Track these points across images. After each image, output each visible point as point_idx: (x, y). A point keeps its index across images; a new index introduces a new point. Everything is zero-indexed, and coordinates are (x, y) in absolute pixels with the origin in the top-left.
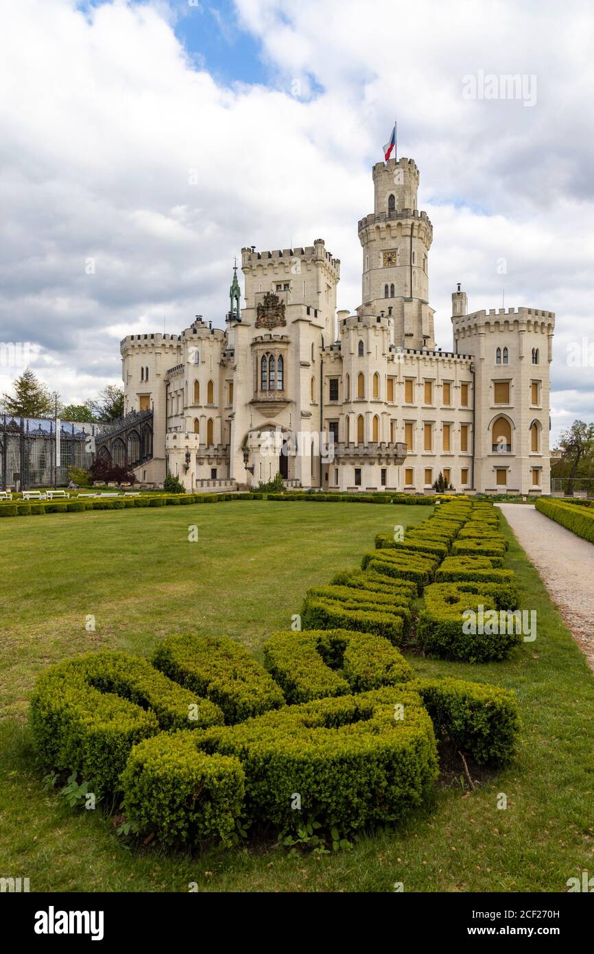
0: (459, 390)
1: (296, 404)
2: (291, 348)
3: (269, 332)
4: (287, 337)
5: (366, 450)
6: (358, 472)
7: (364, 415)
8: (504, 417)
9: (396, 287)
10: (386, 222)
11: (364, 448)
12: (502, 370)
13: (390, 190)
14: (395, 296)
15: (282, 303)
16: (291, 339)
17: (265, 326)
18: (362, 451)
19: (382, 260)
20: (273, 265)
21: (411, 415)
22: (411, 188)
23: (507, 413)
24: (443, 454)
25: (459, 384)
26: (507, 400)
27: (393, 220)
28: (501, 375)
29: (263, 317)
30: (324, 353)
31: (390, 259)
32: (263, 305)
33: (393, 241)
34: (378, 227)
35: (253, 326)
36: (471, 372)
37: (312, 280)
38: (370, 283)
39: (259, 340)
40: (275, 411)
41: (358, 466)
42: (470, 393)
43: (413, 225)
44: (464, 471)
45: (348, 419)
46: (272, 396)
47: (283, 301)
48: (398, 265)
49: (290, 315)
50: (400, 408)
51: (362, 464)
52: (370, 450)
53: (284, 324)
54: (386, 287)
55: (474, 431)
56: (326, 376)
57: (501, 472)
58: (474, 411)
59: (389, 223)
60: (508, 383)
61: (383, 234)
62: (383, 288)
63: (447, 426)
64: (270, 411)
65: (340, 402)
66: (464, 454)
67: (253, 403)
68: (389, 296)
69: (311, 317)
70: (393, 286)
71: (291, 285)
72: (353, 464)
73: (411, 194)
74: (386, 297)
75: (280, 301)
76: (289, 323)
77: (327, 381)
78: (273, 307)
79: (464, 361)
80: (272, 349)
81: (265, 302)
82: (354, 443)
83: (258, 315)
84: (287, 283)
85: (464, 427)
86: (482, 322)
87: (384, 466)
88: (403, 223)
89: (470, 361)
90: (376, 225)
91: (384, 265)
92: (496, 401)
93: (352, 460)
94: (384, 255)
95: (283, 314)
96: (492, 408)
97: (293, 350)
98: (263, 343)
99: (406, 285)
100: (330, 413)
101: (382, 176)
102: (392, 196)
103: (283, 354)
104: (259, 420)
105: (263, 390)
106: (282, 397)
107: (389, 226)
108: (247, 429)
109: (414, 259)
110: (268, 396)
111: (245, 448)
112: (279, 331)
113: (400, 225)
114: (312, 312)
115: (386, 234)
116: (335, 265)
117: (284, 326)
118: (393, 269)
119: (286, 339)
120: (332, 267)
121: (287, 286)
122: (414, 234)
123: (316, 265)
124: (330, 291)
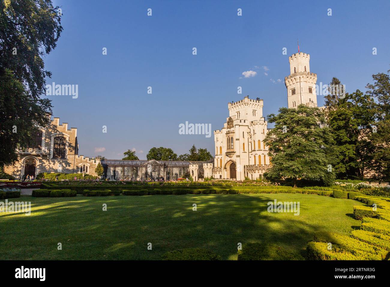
6: (252, 175)
13: (294, 66)
16: (235, 131)
17: (229, 128)
19: (291, 93)
20: (235, 107)
22: (302, 63)
27: (293, 77)
29: (229, 125)
30: (248, 134)
33: (294, 85)
35: (226, 128)
43: (300, 77)
49: (235, 123)
62: (292, 103)
67: (226, 153)
69: (242, 123)
72: (250, 173)
73: (302, 65)
75: (232, 119)
78: (230, 121)
98: (227, 133)
99: (299, 101)
101: (291, 61)
102: (295, 68)
103: (233, 137)
104: (229, 159)
105: (228, 149)
106: (233, 151)
107: (291, 80)
108: (226, 162)
109: (302, 90)
110: (229, 151)
111: (225, 168)
112: (232, 129)
113: (295, 79)
114: (243, 121)
115: (291, 83)
116: (259, 102)
117: (233, 127)
118: (294, 96)
119: (233, 132)
120: (256, 103)
121: (239, 113)
122: (301, 81)
123: (245, 105)
124: (256, 112)
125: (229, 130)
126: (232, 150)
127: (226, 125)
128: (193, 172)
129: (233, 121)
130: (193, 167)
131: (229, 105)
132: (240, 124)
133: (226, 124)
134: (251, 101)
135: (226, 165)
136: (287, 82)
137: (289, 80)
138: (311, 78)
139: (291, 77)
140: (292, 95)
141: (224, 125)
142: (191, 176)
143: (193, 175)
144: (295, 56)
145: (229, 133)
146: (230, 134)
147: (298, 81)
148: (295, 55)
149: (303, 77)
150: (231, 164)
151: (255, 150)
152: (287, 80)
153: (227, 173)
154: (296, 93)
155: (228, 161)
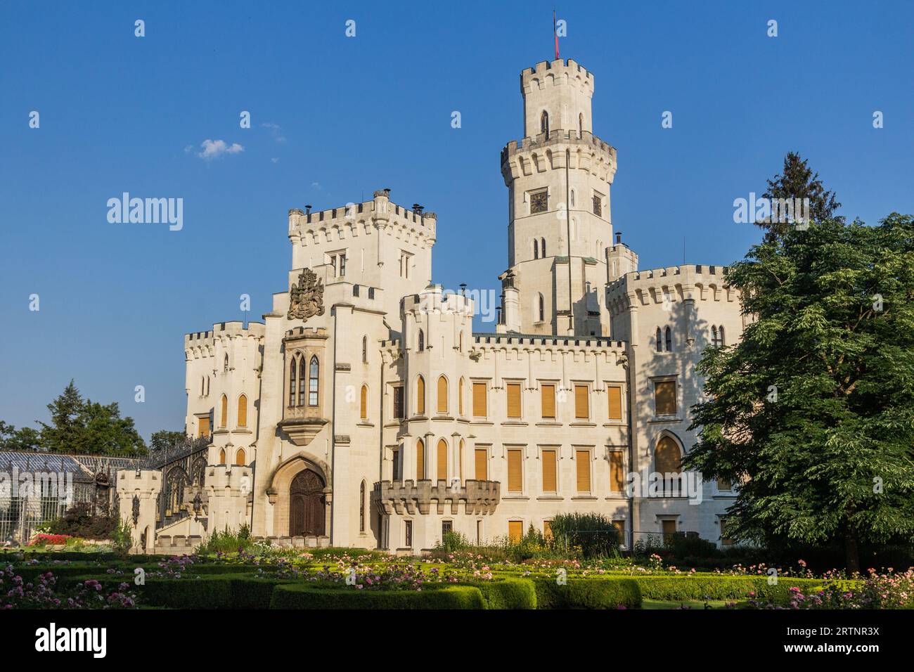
0: (605, 396)
2: (328, 344)
3: (300, 325)
4: (323, 329)
5: (414, 492)
6: (409, 524)
8: (671, 435)
9: (548, 243)
10: (530, 150)
11: (413, 488)
12: (663, 362)
13: (542, 105)
14: (547, 255)
15: (319, 282)
16: (328, 332)
17: (299, 316)
19: (528, 205)
20: (325, 229)
21: (517, 435)
22: (570, 99)
23: (672, 427)
24: (577, 495)
25: (604, 386)
26: (674, 410)
27: (540, 147)
28: (663, 368)
29: (297, 303)
30: (384, 349)
31: (539, 203)
32: (298, 286)
33: (542, 177)
34: (521, 159)
35: (286, 316)
36: (625, 366)
38: (514, 239)
39: (290, 335)
40: (307, 436)
42: (623, 399)
43: (568, 151)
46: (304, 414)
47: (320, 279)
49: (328, 300)
50: (497, 426)
52: (420, 492)
53: (321, 312)
54: (535, 243)
55: (631, 460)
56: (388, 383)
57: (669, 525)
58: (629, 427)
60: (674, 382)
61: (529, 168)
62: (530, 245)
63: (583, 453)
64: (299, 436)
66: (616, 496)
68: (540, 256)
69: (362, 301)
70: (544, 241)
71: (350, 255)
73: (570, 107)
74: (535, 258)
75: (317, 280)
76: (327, 309)
77: (390, 390)
78: (309, 288)
79: (609, 350)
80: (302, 348)
81: (301, 281)
82: (388, 481)
83: (292, 300)
84: (342, 253)
85: (615, 453)
86: (630, 290)
87: (447, 514)
88: (553, 151)
90: (518, 156)
92: (658, 410)
94: (532, 197)
95: (320, 298)
96: (651, 422)
97: (331, 347)
98: (293, 339)
99: (560, 239)
101: (531, 86)
102: (545, 113)
103: (318, 354)
104: (289, 450)
105: (291, 407)
106: (315, 416)
107: (535, 156)
108: (274, 463)
109: (573, 200)
110: (296, 414)
111: (270, 491)
112: (314, 323)
113: (549, 153)
114: (364, 291)
115: (532, 167)
116: (422, 222)
117: (320, 314)
118: (541, 217)
119: (321, 333)
120: (414, 225)
121: (343, 256)
122: (571, 165)
123: (376, 226)
124: (412, 259)
125: (297, 323)
126: (310, 414)
127: (282, 302)
128: (136, 502)
129: (321, 287)
130: (138, 483)
131: (295, 219)
132: (355, 301)
133: (287, 296)
134: (397, 212)
135: (276, 479)
136: (514, 160)
137: (527, 156)
138: (601, 159)
139: (533, 144)
140: (532, 212)
141: (272, 300)
142: (122, 525)
143: (136, 523)
144: (550, 71)
145: (304, 338)
146: (308, 342)
147: (562, 162)
148: (549, 67)
149: (579, 151)
150: (298, 475)
151: (426, 415)
152: (515, 153)
153: (276, 512)
154: (550, 209)
155: (284, 459)
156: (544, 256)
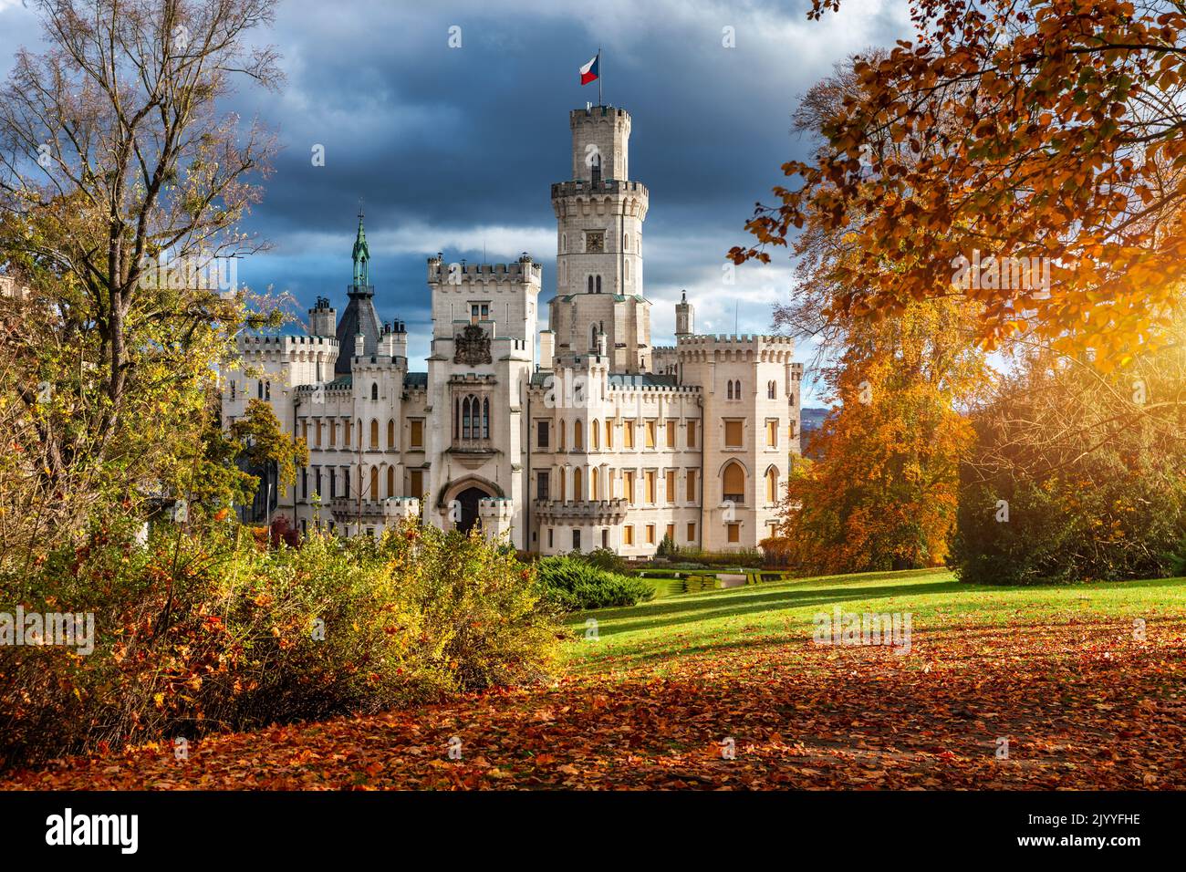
0: (685, 429)
1: (503, 454)
2: (498, 389)
3: (472, 371)
4: (493, 376)
5: (586, 510)
6: (577, 534)
7: (582, 468)
8: (737, 462)
9: (603, 279)
10: (591, 194)
11: (585, 507)
12: (734, 407)
14: (603, 290)
15: (486, 336)
16: (498, 379)
17: (466, 362)
18: (581, 511)
19: (584, 242)
20: (468, 282)
21: (630, 462)
22: (621, 147)
23: (739, 456)
25: (685, 422)
26: (740, 443)
27: (600, 193)
28: (733, 411)
30: (532, 392)
31: (595, 243)
32: (463, 336)
33: (600, 220)
34: (580, 200)
35: (451, 360)
36: (699, 406)
37: (517, 304)
38: (569, 271)
39: (460, 379)
40: (480, 462)
41: (576, 527)
42: (697, 431)
43: (624, 201)
44: (691, 526)
45: (563, 471)
46: (476, 446)
47: (487, 334)
48: (606, 250)
50: (619, 455)
51: (582, 525)
52: (591, 510)
53: (489, 361)
54: (591, 278)
55: (702, 477)
56: (534, 418)
57: (733, 529)
58: (702, 453)
59: (594, 196)
60: (741, 423)
61: (587, 210)
62: (586, 279)
63: (671, 473)
64: (473, 462)
65: (551, 449)
66: (691, 505)
67: (452, 451)
68: (595, 291)
69: (520, 353)
70: (599, 278)
71: (491, 306)
72: (571, 525)
73: (621, 154)
74: (591, 292)
75: (484, 334)
76: (495, 359)
77: (535, 424)
78: (476, 341)
79: (691, 394)
80: (476, 392)
81: (466, 333)
82: (572, 501)
83: (458, 348)
84: (485, 304)
85: (691, 474)
86: (710, 350)
87: (605, 526)
88: (613, 199)
89: (697, 394)
90: (577, 197)
91: (588, 249)
92: (728, 443)
93: (571, 521)
94: (588, 235)
95: (488, 348)
96: (723, 452)
97: (500, 392)
98: (466, 384)
99: (616, 279)
100: (540, 462)
103: (489, 397)
104: (458, 472)
106: (486, 447)
108: (443, 482)
109: (626, 243)
111: (441, 505)
112: (482, 369)
114: (520, 345)
117: (489, 363)
119: (492, 379)
121: (486, 307)
122: (627, 212)
125: (463, 370)
126: (483, 445)
127: (445, 347)
133: (451, 344)
135: (446, 494)
146: (483, 387)
150: (465, 491)
155: (453, 480)
156: (599, 291)
